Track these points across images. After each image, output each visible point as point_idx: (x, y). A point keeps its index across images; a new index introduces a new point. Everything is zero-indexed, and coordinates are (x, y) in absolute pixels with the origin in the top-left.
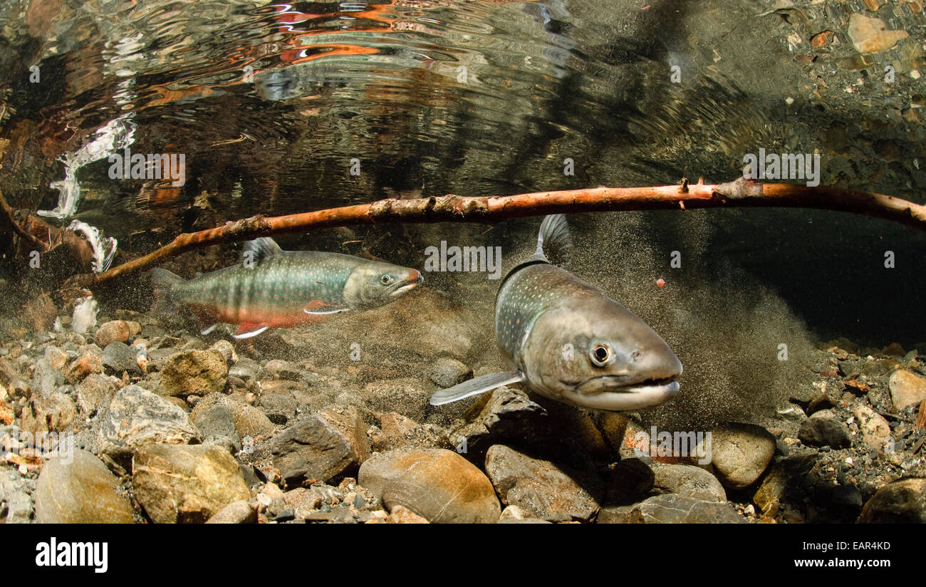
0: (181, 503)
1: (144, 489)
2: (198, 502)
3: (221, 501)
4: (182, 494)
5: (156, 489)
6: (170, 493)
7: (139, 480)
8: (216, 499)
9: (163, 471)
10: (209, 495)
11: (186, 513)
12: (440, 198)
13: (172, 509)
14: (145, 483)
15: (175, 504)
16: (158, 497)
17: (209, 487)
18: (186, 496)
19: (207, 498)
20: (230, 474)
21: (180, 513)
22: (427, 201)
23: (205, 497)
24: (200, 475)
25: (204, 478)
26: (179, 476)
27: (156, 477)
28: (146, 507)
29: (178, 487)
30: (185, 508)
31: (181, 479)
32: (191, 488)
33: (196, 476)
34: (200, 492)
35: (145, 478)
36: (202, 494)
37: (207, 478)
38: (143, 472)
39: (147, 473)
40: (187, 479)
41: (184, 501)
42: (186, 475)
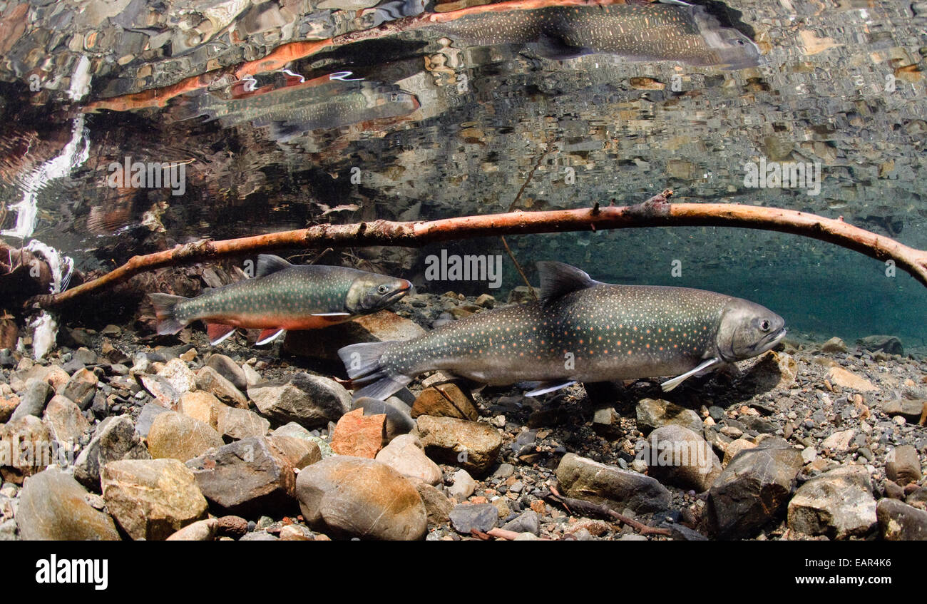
0: (149, 512)
1: (116, 501)
2: (162, 510)
3: (182, 509)
4: (149, 504)
5: (127, 501)
6: (139, 504)
7: (111, 494)
8: (178, 506)
9: (131, 485)
10: (171, 504)
11: (153, 520)
12: (371, 223)
13: (142, 517)
14: (117, 496)
15: (144, 514)
16: (129, 507)
17: (170, 497)
18: (152, 506)
19: (169, 506)
20: (187, 484)
21: (149, 519)
22: (358, 226)
23: (167, 506)
24: (162, 486)
25: (166, 489)
26: (144, 488)
27: (126, 490)
28: (118, 518)
29: (144, 498)
30: (153, 517)
31: (147, 491)
32: (156, 498)
33: (159, 487)
34: (164, 502)
35: (116, 492)
36: (166, 503)
37: (168, 489)
38: (114, 486)
39: (118, 487)
40: (152, 490)
41: (151, 510)
42: (151, 487)
